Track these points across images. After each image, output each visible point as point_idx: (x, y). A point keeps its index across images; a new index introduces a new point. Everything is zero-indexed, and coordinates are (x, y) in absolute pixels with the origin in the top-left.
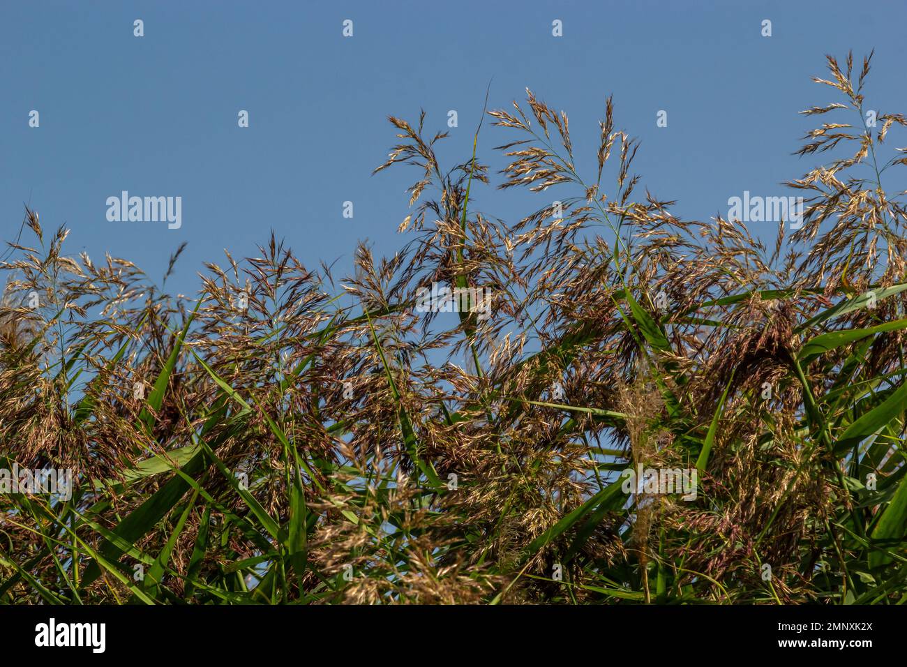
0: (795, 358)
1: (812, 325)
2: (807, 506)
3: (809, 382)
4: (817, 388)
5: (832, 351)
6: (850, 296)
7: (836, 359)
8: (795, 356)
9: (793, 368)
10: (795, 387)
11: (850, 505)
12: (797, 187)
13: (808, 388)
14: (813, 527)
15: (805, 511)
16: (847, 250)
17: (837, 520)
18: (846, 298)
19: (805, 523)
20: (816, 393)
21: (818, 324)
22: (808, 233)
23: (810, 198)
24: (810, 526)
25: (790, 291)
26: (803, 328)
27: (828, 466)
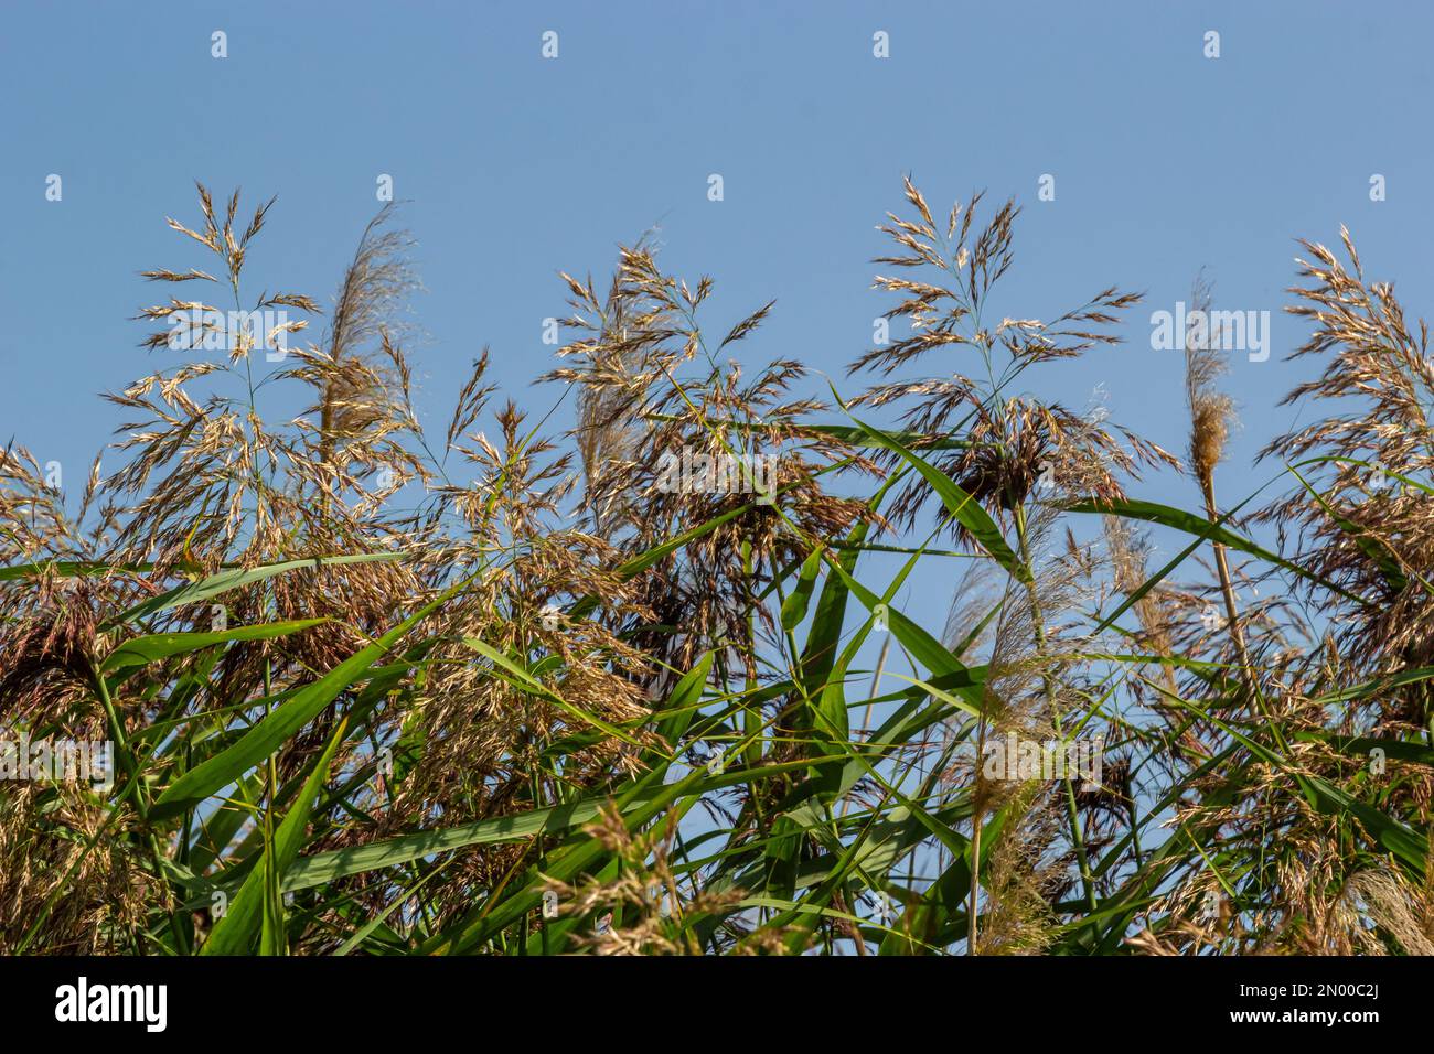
0: (98, 670)
1: (129, 621)
2: (102, 904)
3: (117, 709)
4: (130, 720)
5: (157, 666)
6: (193, 578)
7: (165, 675)
8: (97, 668)
9: (94, 685)
10: (97, 718)
11: (171, 906)
12: (123, 402)
13: (114, 718)
14: (110, 939)
15: (100, 912)
16: (195, 508)
17: (150, 929)
18: (188, 580)
19: (99, 930)
20: (128, 728)
21: (138, 621)
22: (135, 476)
23: (142, 423)
24: (105, 937)
25: (101, 565)
26: (114, 625)
27: (142, 843)
